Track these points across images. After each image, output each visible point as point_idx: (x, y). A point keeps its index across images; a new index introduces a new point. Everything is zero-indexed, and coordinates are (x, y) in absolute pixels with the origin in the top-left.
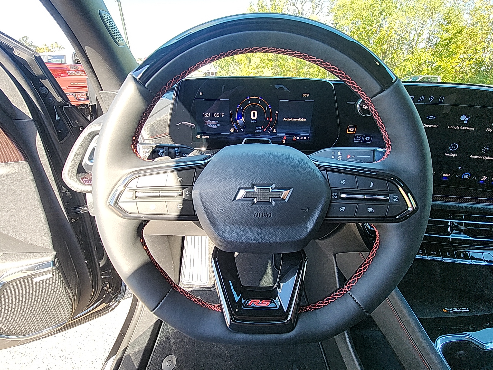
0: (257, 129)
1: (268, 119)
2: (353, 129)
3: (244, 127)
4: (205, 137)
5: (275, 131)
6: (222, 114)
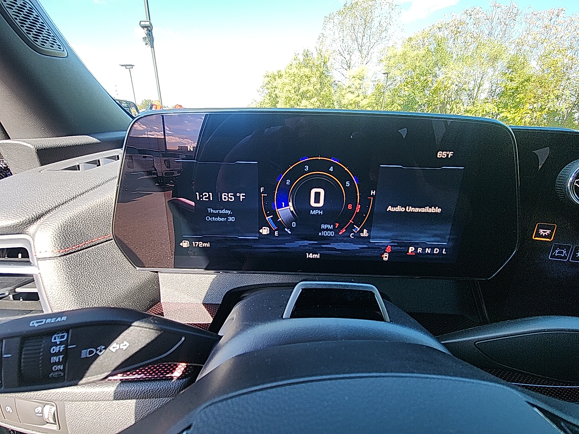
0: (324, 230)
1: (350, 207)
3: (294, 224)
4: (201, 244)
5: (365, 233)
6: (242, 196)
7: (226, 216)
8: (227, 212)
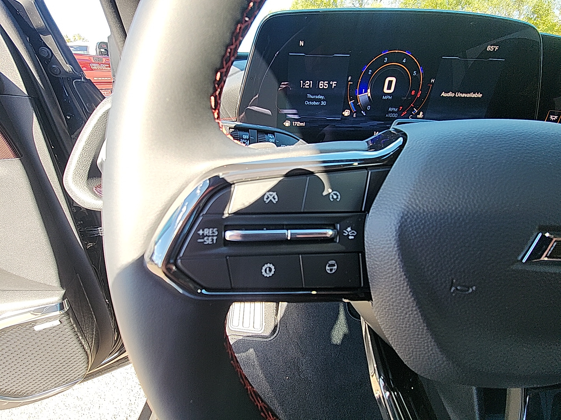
0: (390, 112)
1: (413, 93)
2: (556, 117)
3: (369, 108)
4: (299, 124)
5: (421, 115)
6: (334, 84)
7: (320, 100)
8: (321, 97)
